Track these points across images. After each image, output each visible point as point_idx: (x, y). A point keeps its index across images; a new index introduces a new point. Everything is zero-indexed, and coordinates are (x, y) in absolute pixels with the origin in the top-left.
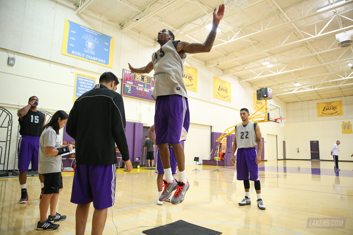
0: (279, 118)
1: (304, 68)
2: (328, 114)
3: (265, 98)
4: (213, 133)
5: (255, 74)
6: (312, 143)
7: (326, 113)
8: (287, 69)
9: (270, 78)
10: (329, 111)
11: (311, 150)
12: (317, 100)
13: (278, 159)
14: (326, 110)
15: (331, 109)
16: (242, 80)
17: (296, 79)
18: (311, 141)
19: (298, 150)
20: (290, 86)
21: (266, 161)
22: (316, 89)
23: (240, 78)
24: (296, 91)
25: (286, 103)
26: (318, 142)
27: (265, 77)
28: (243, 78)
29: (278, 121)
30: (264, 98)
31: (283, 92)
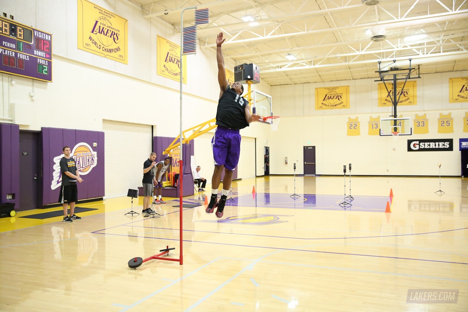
0: (269, 116)
1: (306, 32)
2: (330, 105)
3: (249, 82)
4: (156, 138)
5: (228, 35)
6: (306, 149)
7: (327, 104)
8: (280, 30)
9: (250, 45)
10: (331, 101)
11: (304, 161)
12: (316, 82)
13: (257, 175)
14: (328, 99)
15: (334, 98)
16: (206, 44)
17: (292, 49)
18: (304, 147)
19: (286, 161)
20: (280, 59)
21: (240, 179)
22: (317, 66)
23: (202, 41)
24: (289, 67)
25: (271, 86)
26: (314, 147)
27: (245, 43)
28: (207, 40)
30: (247, 81)
31: (269, 68)
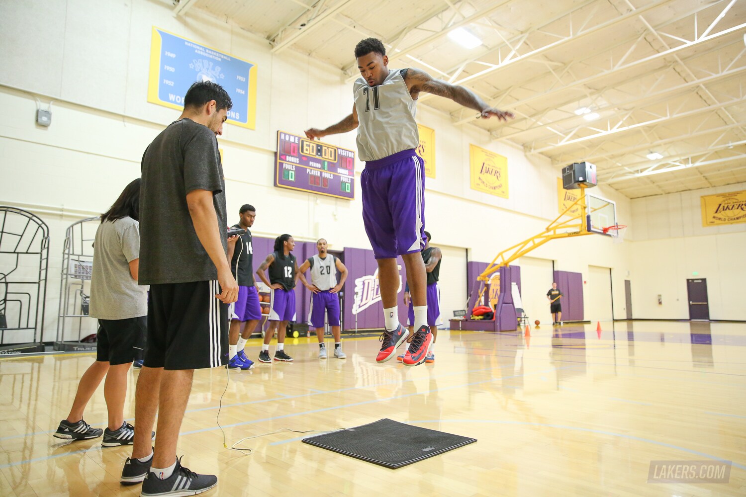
0: (613, 225)
1: (668, 117)
2: (727, 218)
3: (582, 185)
4: (471, 263)
5: (559, 135)
6: (690, 283)
7: (723, 217)
8: (631, 121)
9: (592, 145)
10: (729, 213)
11: (689, 300)
12: (701, 188)
13: (615, 318)
14: (723, 210)
15: (734, 208)
16: (532, 150)
17: (651, 143)
18: (688, 280)
19: (659, 300)
20: (638, 159)
21: (589, 322)
22: (698, 164)
23: (527, 147)
24: (653, 170)
25: (631, 199)
26: (704, 280)
27: (582, 143)
28: (533, 145)
29: (610, 232)
30: (579, 185)
31: (624, 175)
